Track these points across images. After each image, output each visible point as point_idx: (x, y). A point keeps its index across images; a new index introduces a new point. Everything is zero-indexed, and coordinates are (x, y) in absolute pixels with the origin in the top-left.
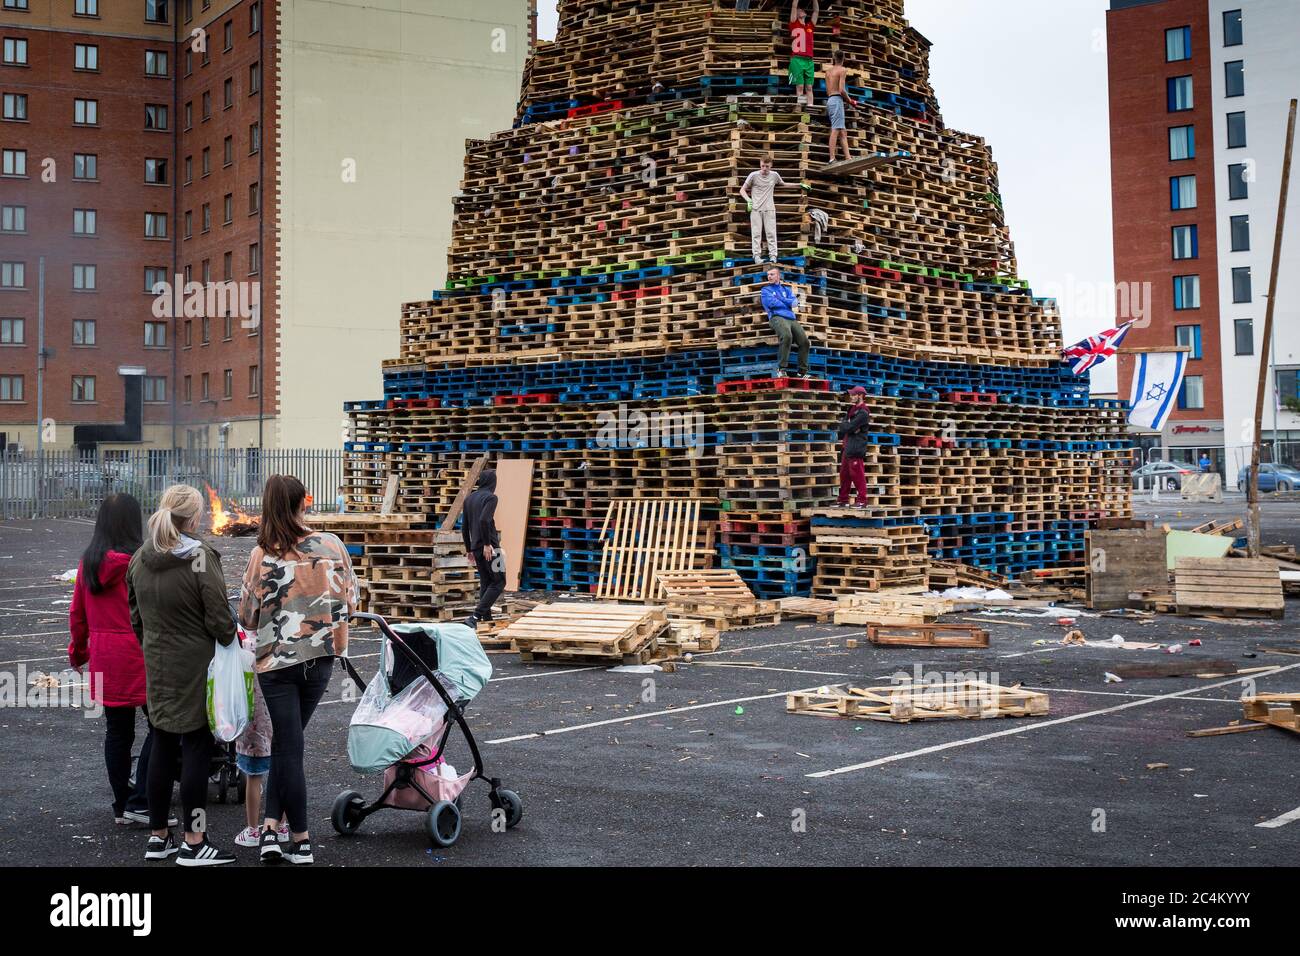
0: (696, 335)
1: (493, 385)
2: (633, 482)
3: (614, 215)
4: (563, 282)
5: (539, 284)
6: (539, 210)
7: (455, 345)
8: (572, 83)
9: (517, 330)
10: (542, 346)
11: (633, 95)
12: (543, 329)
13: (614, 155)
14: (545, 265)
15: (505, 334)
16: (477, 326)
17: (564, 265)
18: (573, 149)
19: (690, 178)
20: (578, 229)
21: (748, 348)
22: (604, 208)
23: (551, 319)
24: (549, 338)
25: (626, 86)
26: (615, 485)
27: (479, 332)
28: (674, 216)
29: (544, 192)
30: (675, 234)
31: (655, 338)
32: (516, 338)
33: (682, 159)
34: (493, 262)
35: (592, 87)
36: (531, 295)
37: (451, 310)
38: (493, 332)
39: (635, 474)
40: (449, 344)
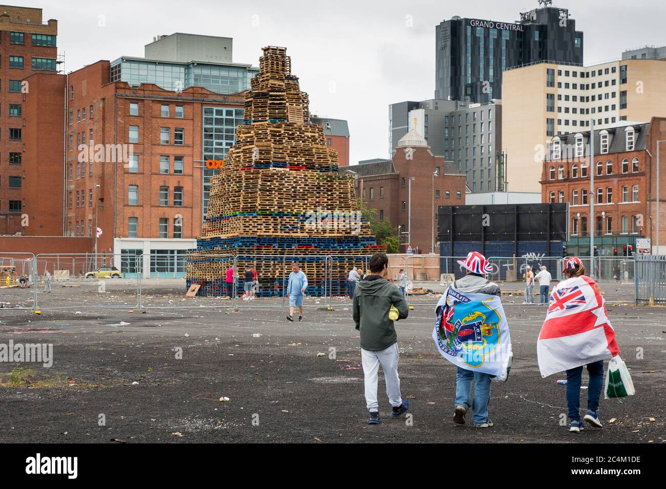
0: (346, 233)
1: (284, 242)
2: (345, 269)
3: (318, 200)
4: (302, 216)
5: (293, 215)
6: (291, 195)
7: (264, 230)
8: (287, 158)
9: (288, 227)
10: (297, 232)
11: (309, 166)
12: (297, 228)
13: (316, 184)
14: (295, 210)
15: (283, 228)
16: (273, 225)
17: (302, 211)
18: (303, 180)
19: (340, 193)
20: (306, 202)
21: (367, 238)
22: (315, 197)
23: (299, 225)
24: (299, 230)
25: (306, 163)
26: (339, 270)
27: (273, 227)
28: (336, 202)
29: (293, 190)
30: (338, 207)
31: (334, 233)
32: (287, 230)
33: (337, 188)
34: (276, 207)
35: (295, 161)
36: (291, 218)
37: (262, 220)
38: (279, 227)
39: (346, 267)
40: (262, 229)
